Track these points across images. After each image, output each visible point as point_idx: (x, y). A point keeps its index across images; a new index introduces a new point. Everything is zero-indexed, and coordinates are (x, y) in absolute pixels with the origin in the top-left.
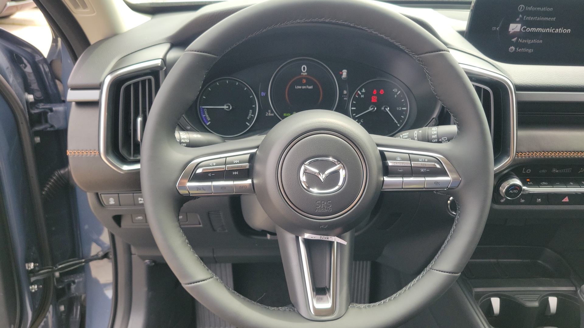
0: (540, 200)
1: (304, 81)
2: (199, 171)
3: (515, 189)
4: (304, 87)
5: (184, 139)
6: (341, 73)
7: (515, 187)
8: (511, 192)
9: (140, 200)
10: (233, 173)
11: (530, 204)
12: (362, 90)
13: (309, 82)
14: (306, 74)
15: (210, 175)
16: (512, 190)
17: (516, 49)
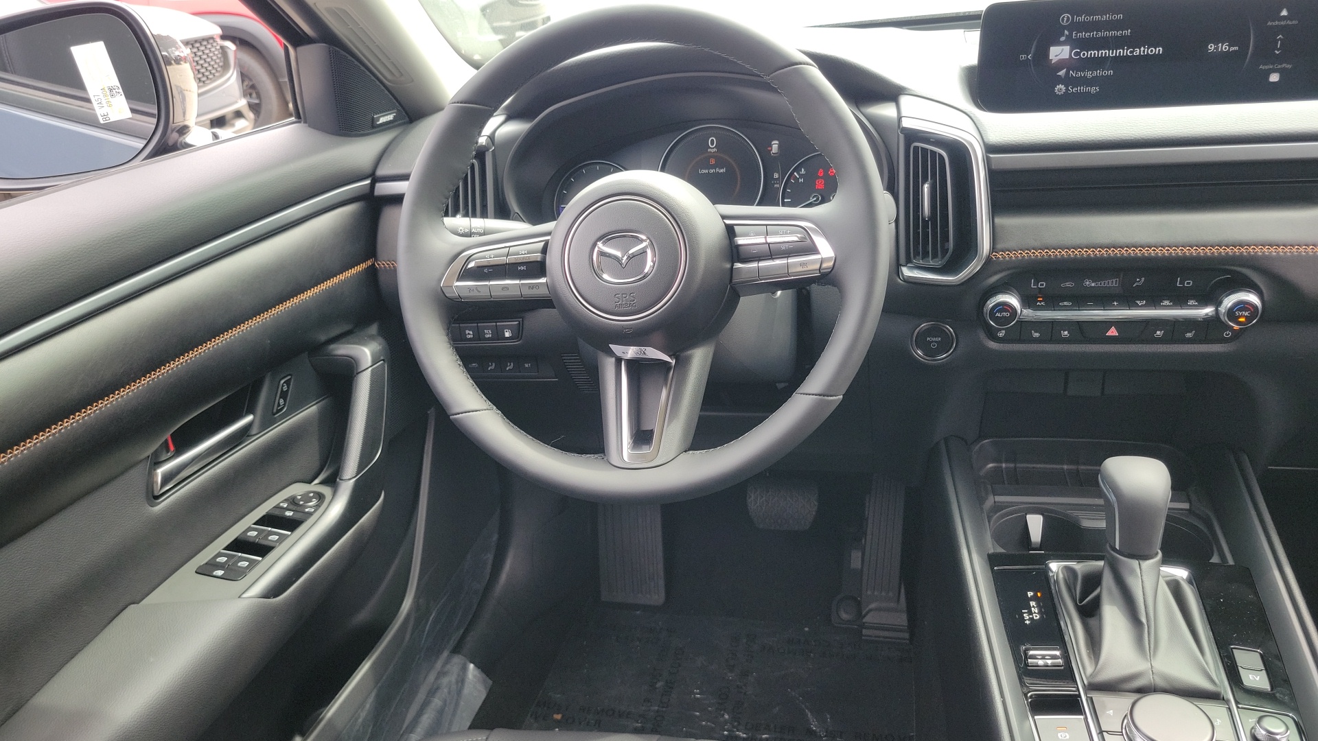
0: (1066, 333)
1: (713, 161)
2: (472, 265)
3: (1006, 311)
4: (712, 171)
5: (476, 228)
6: (769, 149)
7: (1005, 306)
8: (998, 315)
9: (469, 334)
10: (519, 268)
11: (1051, 341)
12: (801, 171)
13: (720, 164)
14: (715, 150)
15: (486, 271)
16: (999, 311)
17: (1067, 89)
